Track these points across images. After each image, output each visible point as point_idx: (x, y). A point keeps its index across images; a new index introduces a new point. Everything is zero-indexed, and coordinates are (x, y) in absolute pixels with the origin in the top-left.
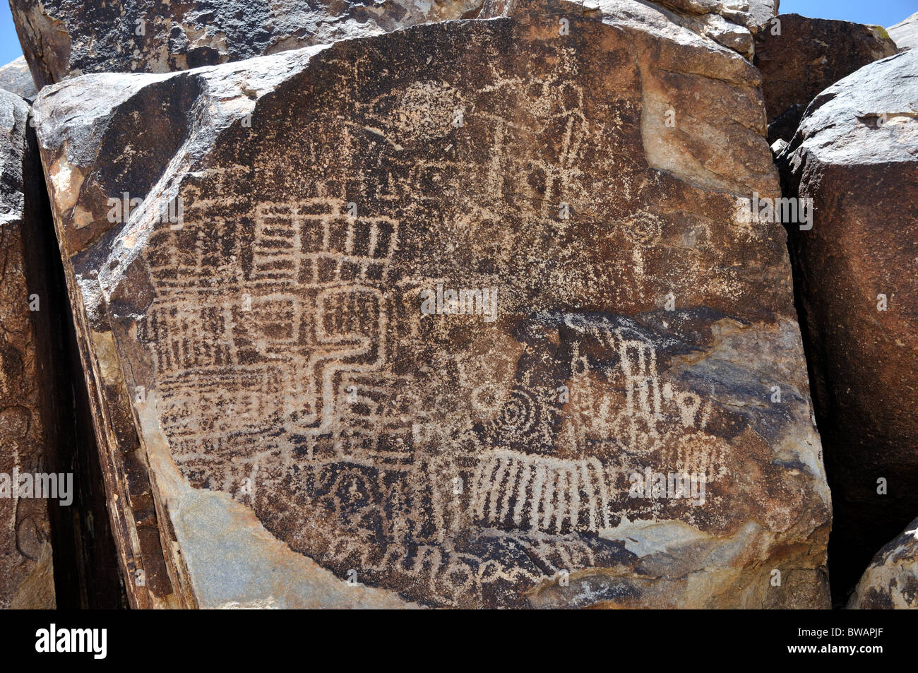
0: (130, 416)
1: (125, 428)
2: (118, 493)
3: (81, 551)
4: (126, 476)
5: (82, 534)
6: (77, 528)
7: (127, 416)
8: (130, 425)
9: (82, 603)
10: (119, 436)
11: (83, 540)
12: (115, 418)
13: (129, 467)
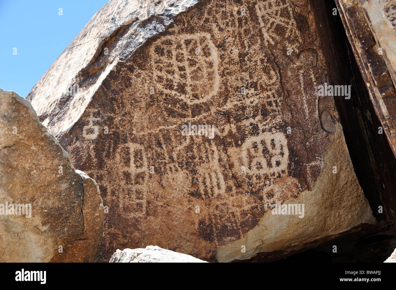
0: (366, 25)
1: (364, 33)
2: (369, 82)
3: (365, 130)
4: (369, 65)
5: (364, 121)
6: (360, 118)
7: (364, 25)
8: (368, 31)
9: (370, 157)
10: (360, 39)
11: (365, 125)
12: (356, 28)
13: (370, 59)
